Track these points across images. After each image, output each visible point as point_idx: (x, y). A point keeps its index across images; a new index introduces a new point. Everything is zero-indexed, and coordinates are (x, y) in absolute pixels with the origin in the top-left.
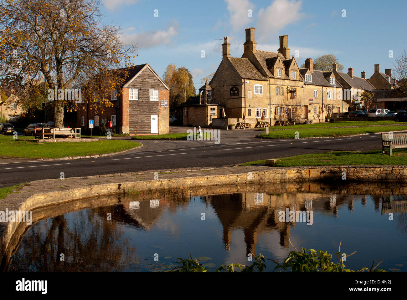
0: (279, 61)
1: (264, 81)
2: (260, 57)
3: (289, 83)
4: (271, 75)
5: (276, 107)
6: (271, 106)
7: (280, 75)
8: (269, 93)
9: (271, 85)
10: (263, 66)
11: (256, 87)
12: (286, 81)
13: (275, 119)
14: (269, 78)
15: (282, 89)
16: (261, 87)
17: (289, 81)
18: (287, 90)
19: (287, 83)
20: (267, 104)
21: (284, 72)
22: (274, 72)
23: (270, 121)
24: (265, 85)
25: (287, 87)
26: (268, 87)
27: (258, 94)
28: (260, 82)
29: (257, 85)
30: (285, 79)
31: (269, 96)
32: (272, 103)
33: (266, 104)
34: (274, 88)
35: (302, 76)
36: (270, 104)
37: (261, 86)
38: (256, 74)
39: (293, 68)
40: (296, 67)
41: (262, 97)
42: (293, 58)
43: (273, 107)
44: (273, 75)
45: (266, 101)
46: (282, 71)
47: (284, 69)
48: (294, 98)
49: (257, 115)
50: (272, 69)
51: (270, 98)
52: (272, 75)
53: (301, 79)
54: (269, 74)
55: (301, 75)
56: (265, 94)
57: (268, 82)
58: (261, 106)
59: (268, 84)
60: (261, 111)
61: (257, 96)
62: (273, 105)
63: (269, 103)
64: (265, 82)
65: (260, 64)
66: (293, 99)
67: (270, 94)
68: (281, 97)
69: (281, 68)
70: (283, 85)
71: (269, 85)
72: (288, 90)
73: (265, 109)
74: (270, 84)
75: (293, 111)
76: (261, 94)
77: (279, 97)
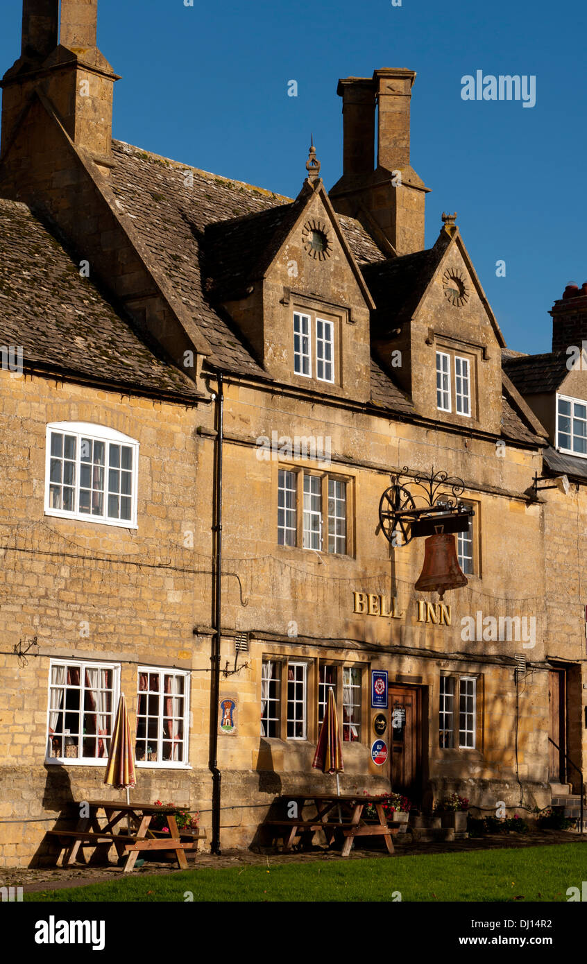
0: (321, 237)
1: (157, 394)
2: (148, 199)
3: (405, 444)
4: (235, 356)
5: (277, 665)
6: (227, 647)
7: (322, 370)
8: (209, 521)
9: (227, 449)
10: (156, 270)
11: (64, 444)
12: (381, 425)
13: (266, 776)
14: (216, 373)
15: (343, 492)
16: (122, 455)
17: (407, 428)
18: (386, 506)
19: (394, 442)
20: (189, 627)
21: (364, 344)
22: (267, 330)
23: (207, 802)
24: (164, 437)
25: (386, 482)
26: (196, 461)
27: (90, 517)
28: (112, 400)
29: (81, 430)
30: (372, 410)
31: (208, 549)
32: (235, 617)
33: (176, 628)
34: (261, 479)
35: (523, 404)
36: (216, 623)
37: (121, 440)
38: (86, 332)
39: (450, 322)
40: (472, 318)
41: (132, 549)
42: (444, 239)
43: (242, 659)
44: (258, 356)
45: (174, 597)
46: (348, 328)
47: (362, 315)
48: (453, 586)
49: (66, 733)
50: (244, 305)
51: (216, 574)
52: (241, 354)
53: (517, 430)
54: (216, 345)
55: (514, 393)
56: (163, 528)
57: (202, 415)
58: (119, 646)
59: (199, 432)
60: (116, 690)
61: (71, 544)
62: (251, 635)
63: (207, 619)
64: (168, 409)
65: (134, 253)
66: (442, 589)
67: (216, 529)
68: (330, 566)
69: (332, 306)
70: (348, 461)
71: (209, 445)
72: (396, 506)
73: (162, 672)
74: (218, 440)
75: (445, 703)
76: (120, 522)
77: (309, 566)
